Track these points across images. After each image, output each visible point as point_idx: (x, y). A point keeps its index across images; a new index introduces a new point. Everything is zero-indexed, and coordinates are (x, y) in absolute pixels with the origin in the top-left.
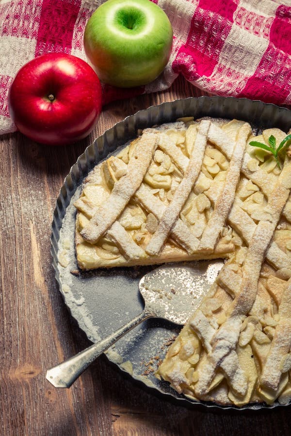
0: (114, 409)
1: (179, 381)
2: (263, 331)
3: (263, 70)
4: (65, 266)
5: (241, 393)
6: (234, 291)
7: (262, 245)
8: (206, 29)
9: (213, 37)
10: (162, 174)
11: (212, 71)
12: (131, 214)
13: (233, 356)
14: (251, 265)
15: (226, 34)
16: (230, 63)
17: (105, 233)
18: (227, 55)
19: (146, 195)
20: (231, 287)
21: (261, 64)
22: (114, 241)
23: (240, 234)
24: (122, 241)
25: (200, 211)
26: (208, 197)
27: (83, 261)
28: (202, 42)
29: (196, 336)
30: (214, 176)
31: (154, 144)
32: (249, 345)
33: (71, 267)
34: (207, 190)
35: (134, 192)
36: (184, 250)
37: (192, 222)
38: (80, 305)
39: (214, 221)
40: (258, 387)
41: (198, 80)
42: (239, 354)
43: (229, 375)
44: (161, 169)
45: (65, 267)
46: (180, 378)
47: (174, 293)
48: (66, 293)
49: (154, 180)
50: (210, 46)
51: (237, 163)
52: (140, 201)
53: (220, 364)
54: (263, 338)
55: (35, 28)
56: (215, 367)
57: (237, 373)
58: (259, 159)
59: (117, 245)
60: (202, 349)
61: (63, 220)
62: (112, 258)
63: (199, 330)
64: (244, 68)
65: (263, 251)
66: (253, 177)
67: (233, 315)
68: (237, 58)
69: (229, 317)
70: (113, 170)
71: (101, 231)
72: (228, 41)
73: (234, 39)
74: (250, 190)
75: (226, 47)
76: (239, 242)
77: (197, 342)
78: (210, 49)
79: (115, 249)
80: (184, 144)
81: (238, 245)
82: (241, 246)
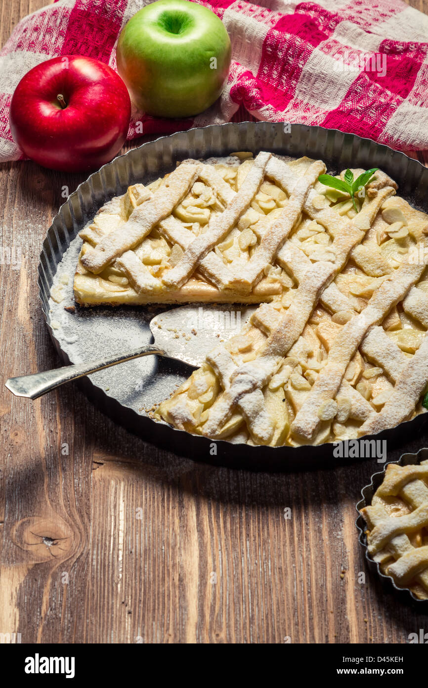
0: (97, 456)
1: (183, 419)
2: (303, 375)
3: (350, 103)
4: (59, 301)
5: (263, 437)
6: (270, 328)
7: (316, 282)
8: (280, 54)
9: (289, 64)
10: (199, 206)
11: (286, 107)
12: (151, 246)
13: (257, 395)
14: (300, 305)
15: (305, 59)
16: (308, 97)
17: (113, 260)
18: (305, 87)
19: (172, 226)
20: (266, 324)
21: (347, 96)
22: (124, 270)
23: (290, 274)
24: (133, 270)
25: (242, 247)
26: (254, 232)
27: (81, 290)
28: (275, 72)
29: (213, 373)
30: (267, 212)
31: (193, 173)
32: (281, 389)
33: (67, 303)
34: (254, 224)
35: (157, 219)
36: (214, 285)
37: (230, 258)
38: (71, 343)
39: (258, 256)
40: (288, 436)
41: (262, 109)
42: (268, 398)
43: (249, 415)
44: (198, 201)
45: (58, 303)
46: (184, 414)
47: (195, 334)
48: (55, 329)
49: (188, 212)
50: (285, 77)
51: (298, 197)
52: (165, 231)
53: (237, 401)
54: (301, 382)
55: (58, 44)
56: (231, 404)
57: (261, 416)
58: (330, 199)
59: (127, 274)
60: (220, 389)
61: (64, 254)
62: (119, 290)
63: (217, 363)
64: (326, 102)
65: (315, 289)
66: (318, 216)
67: (265, 354)
68: (318, 89)
69: (260, 355)
70: (135, 197)
71: (107, 257)
72: (307, 68)
73: (315, 65)
74: (312, 231)
75: (304, 76)
76: (289, 283)
77: (213, 380)
78: (285, 80)
79: (124, 280)
80: (235, 179)
81: (286, 285)
82: (290, 289)
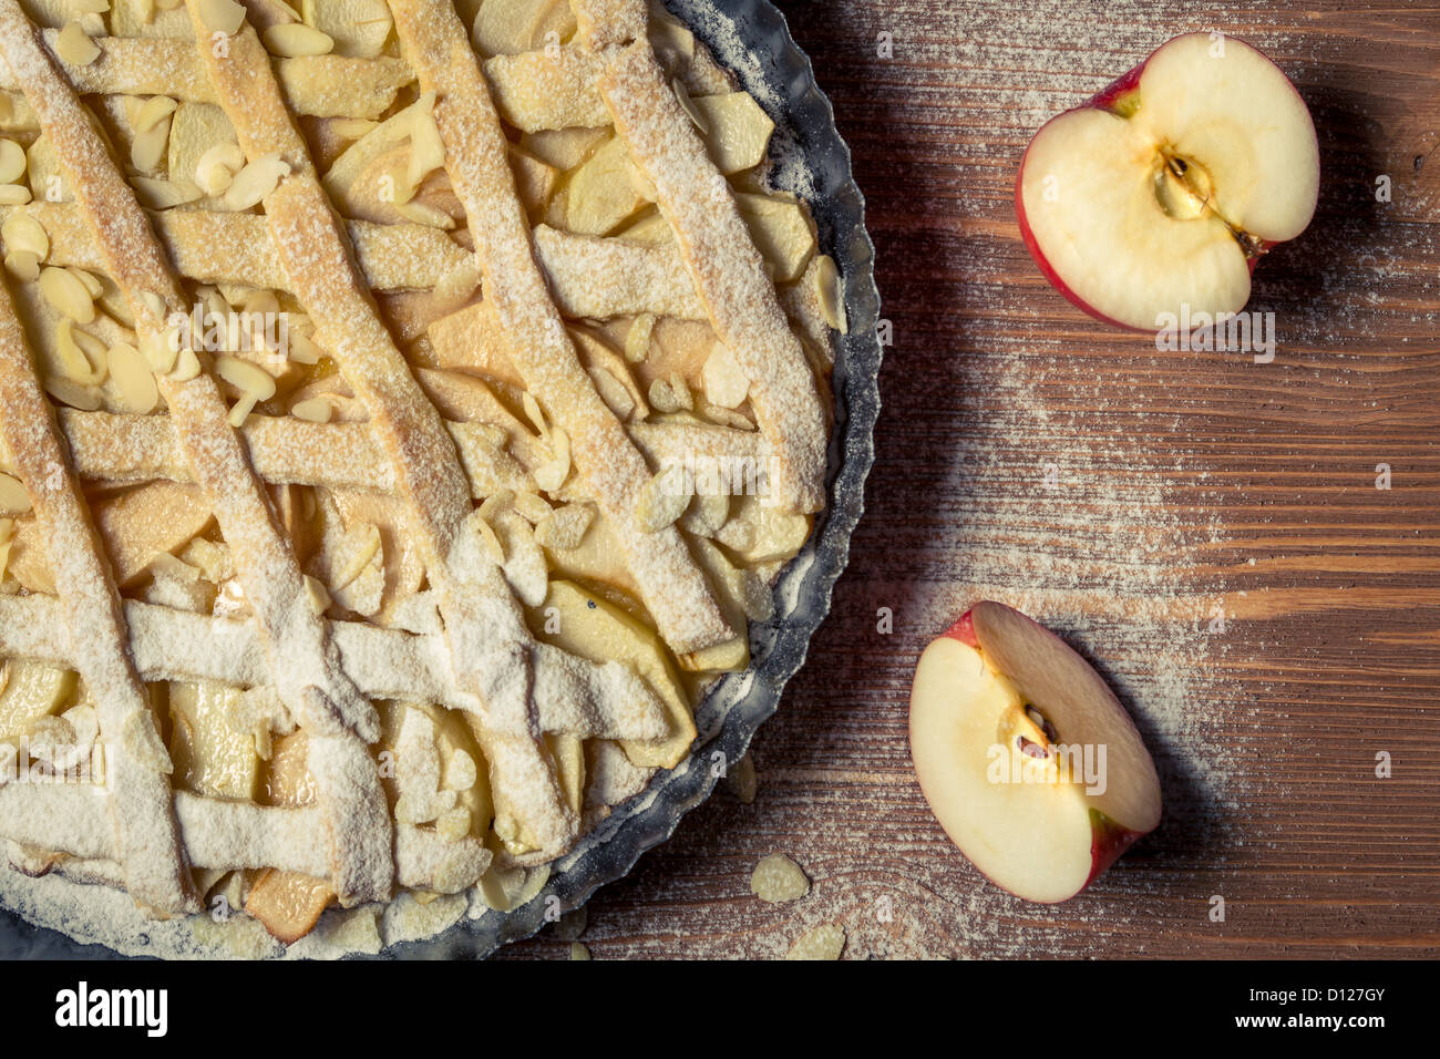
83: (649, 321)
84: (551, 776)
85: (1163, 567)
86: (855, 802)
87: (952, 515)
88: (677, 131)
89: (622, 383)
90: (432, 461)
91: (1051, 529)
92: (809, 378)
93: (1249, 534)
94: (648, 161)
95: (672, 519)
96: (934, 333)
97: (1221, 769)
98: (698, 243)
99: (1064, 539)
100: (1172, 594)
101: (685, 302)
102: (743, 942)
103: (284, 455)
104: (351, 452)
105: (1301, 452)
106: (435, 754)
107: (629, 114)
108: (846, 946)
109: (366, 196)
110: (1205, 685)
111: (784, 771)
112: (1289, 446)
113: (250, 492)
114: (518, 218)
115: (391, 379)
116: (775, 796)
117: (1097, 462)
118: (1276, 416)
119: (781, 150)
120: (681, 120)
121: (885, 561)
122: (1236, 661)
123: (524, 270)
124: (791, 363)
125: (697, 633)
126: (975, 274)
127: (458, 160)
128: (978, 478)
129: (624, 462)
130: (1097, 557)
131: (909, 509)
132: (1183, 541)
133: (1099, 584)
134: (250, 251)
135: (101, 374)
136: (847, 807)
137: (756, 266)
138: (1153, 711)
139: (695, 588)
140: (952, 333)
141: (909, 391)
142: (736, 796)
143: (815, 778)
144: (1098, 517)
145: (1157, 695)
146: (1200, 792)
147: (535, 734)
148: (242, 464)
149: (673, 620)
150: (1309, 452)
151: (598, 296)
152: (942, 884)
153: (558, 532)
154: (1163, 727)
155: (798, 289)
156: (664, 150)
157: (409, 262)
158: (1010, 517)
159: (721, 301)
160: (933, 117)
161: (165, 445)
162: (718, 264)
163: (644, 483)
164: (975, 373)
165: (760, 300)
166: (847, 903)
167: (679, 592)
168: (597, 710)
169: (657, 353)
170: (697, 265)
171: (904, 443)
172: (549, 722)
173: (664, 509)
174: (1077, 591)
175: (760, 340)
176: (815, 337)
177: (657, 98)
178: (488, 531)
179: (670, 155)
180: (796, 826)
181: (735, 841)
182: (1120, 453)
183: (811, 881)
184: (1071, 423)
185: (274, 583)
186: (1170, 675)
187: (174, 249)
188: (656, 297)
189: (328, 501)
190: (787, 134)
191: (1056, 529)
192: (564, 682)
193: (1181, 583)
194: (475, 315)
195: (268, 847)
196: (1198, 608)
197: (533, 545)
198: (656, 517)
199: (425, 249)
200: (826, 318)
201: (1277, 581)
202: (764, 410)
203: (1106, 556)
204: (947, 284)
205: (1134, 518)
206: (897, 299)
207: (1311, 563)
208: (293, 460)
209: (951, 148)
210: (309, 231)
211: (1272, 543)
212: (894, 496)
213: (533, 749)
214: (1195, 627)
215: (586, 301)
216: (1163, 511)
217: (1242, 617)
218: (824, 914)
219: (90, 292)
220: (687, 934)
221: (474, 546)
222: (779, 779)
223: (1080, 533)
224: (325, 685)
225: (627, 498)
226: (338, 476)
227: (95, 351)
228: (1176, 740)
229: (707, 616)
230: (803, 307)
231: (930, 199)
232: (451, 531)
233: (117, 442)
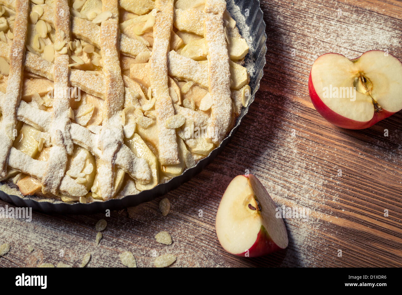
2: (145, 116)
5: (146, 179)
13: (125, 150)
32: (136, 134)
40: (161, 167)
57: (136, 163)
60: (94, 158)
83: (192, 84)
84: (113, 177)
85: (315, 202)
86: (195, 227)
87: (257, 167)
88: (221, 37)
89: (177, 93)
90: (117, 90)
91: (285, 180)
92: (230, 109)
93: (345, 203)
94: (209, 42)
95: (175, 127)
96: (272, 121)
97: (309, 260)
98: (214, 64)
99: (288, 185)
100: (314, 210)
101: (204, 80)
102: (146, 250)
103: (79, 78)
104: (96, 82)
105: (372, 187)
106: (84, 163)
107: (209, 28)
108: (175, 262)
109: (129, 31)
110: (314, 236)
111: (178, 213)
112: (368, 184)
113: (66, 83)
114: (167, 46)
115: (115, 72)
116: (173, 217)
117: (307, 169)
118: (368, 176)
119: (248, 62)
120: (223, 35)
121: (232, 171)
122: (327, 234)
123: (163, 56)
124: (227, 104)
125: (169, 157)
126: (291, 110)
127: (158, 26)
128: (269, 161)
129: (169, 109)
130: (295, 192)
131: (245, 161)
132: (324, 197)
133: (293, 200)
134: (93, 32)
135: (41, 50)
136: (192, 228)
137: (228, 75)
138: (295, 237)
139: (174, 146)
140: (277, 122)
141: (258, 133)
142: (162, 213)
143: (186, 218)
144: (300, 182)
145: (298, 233)
146: (300, 263)
147: (113, 163)
148: (67, 75)
149: (164, 152)
150: (374, 188)
151: (180, 70)
152: (211, 258)
153: (143, 121)
154: (296, 242)
155: (237, 92)
156: (215, 41)
157: (133, 46)
158: (274, 173)
159: (214, 80)
160: (296, 69)
161: (50, 68)
162: (217, 70)
163: (172, 116)
164: (280, 134)
165: (225, 84)
166: (181, 252)
167: (169, 145)
168: (132, 166)
169: (190, 93)
170: (211, 69)
171: (251, 144)
172: (118, 161)
173: (174, 124)
174: (285, 199)
175: (220, 95)
176: (237, 105)
177: (219, 27)
178: (124, 117)
179: (216, 42)
180: (175, 227)
181: (156, 224)
182: (315, 169)
183: (173, 242)
184: (303, 156)
185: (62, 104)
186: (304, 229)
187: (73, 25)
188: (196, 77)
189: (85, 98)
190: (252, 59)
191: (286, 181)
192: (127, 155)
193: (318, 208)
194: (145, 66)
195: (29, 167)
196: (320, 216)
197: (134, 122)
198: (171, 125)
199: (139, 45)
200: (242, 102)
201: (349, 218)
202: (214, 112)
203: (299, 193)
204: (282, 110)
205: (311, 186)
206: (265, 109)
207: (362, 217)
208: (80, 80)
209: (298, 79)
210: (110, 28)
211: (352, 208)
212: (242, 156)
213: (111, 166)
214: (318, 221)
215: (176, 71)
216: (321, 187)
217: (334, 223)
218: (173, 252)
219: (48, 29)
220: (132, 242)
221: (118, 119)
222: (176, 214)
223: (293, 185)
224: (63, 131)
225: (165, 118)
226: (90, 87)
227: (42, 45)
228: (299, 247)
229: (174, 153)
230: (237, 96)
231: (287, 88)
232: (114, 112)
233: (38, 62)
